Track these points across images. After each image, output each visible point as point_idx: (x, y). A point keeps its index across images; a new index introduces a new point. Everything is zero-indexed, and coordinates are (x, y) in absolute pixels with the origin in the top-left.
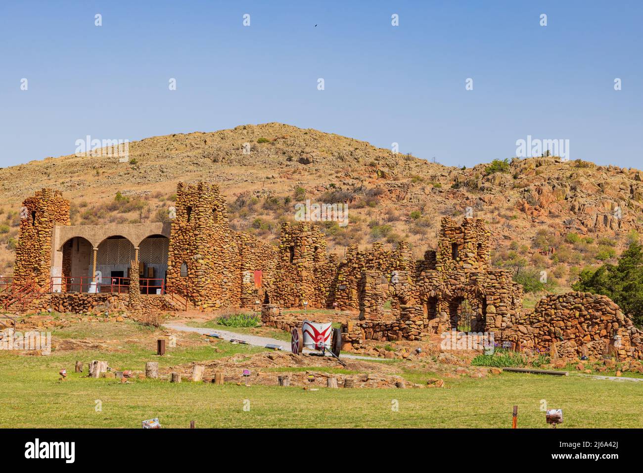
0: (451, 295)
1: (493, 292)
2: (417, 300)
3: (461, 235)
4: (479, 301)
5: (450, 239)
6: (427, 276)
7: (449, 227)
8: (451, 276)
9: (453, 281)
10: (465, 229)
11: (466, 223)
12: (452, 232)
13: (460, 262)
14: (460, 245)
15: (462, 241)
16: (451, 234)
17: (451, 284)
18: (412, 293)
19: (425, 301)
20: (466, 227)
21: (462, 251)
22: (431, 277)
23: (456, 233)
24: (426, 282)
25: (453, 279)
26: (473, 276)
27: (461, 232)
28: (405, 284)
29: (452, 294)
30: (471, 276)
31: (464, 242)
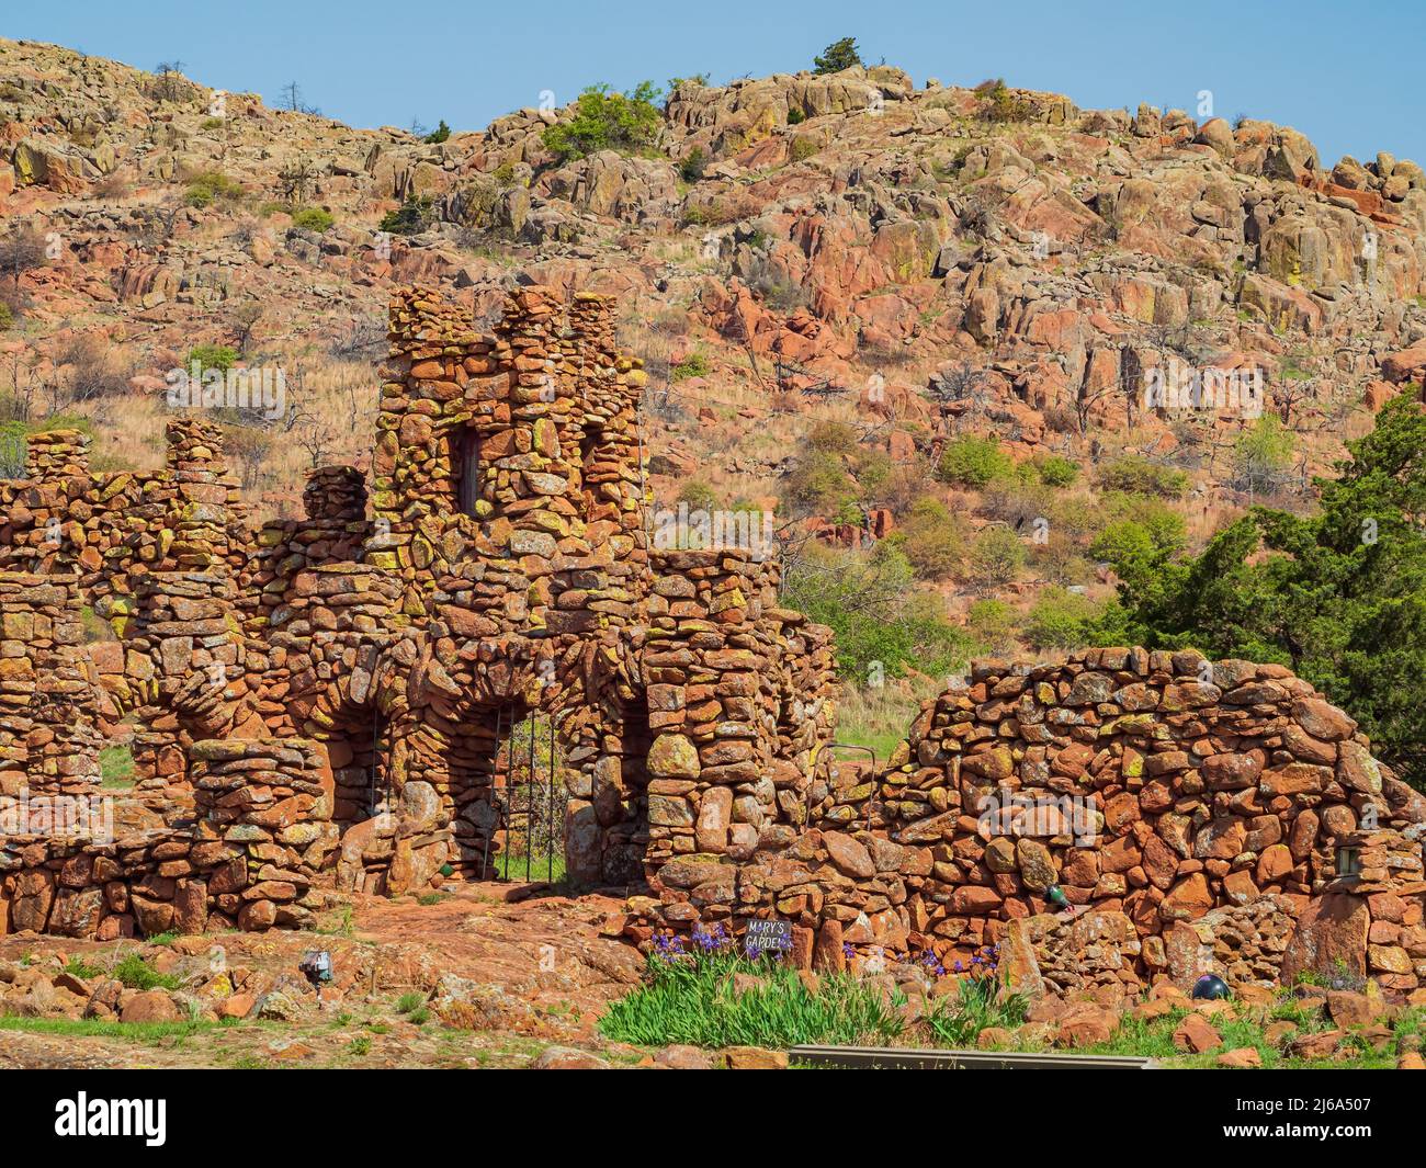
0: (453, 688)
1: (683, 666)
2: (276, 722)
3: (495, 381)
4: (605, 716)
5: (441, 402)
6: (325, 596)
7: (432, 344)
8: (453, 592)
9: (465, 619)
10: (519, 349)
11: (523, 319)
12: (450, 369)
13: (493, 525)
14: (493, 432)
15: (504, 411)
16: (444, 378)
17: (454, 635)
18: (250, 686)
19: (321, 727)
20: (519, 341)
21: (505, 463)
22: (346, 597)
23: (471, 374)
24: (325, 629)
25: (462, 605)
26: (572, 586)
27: (498, 367)
28: (209, 642)
29: (461, 684)
30: (563, 590)
31: (515, 420)
